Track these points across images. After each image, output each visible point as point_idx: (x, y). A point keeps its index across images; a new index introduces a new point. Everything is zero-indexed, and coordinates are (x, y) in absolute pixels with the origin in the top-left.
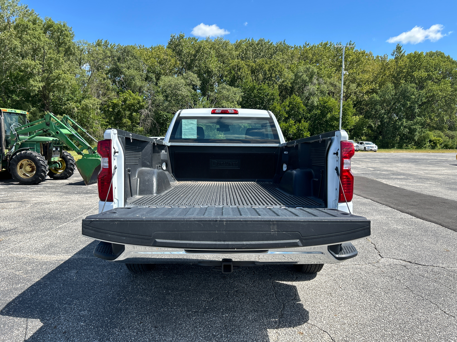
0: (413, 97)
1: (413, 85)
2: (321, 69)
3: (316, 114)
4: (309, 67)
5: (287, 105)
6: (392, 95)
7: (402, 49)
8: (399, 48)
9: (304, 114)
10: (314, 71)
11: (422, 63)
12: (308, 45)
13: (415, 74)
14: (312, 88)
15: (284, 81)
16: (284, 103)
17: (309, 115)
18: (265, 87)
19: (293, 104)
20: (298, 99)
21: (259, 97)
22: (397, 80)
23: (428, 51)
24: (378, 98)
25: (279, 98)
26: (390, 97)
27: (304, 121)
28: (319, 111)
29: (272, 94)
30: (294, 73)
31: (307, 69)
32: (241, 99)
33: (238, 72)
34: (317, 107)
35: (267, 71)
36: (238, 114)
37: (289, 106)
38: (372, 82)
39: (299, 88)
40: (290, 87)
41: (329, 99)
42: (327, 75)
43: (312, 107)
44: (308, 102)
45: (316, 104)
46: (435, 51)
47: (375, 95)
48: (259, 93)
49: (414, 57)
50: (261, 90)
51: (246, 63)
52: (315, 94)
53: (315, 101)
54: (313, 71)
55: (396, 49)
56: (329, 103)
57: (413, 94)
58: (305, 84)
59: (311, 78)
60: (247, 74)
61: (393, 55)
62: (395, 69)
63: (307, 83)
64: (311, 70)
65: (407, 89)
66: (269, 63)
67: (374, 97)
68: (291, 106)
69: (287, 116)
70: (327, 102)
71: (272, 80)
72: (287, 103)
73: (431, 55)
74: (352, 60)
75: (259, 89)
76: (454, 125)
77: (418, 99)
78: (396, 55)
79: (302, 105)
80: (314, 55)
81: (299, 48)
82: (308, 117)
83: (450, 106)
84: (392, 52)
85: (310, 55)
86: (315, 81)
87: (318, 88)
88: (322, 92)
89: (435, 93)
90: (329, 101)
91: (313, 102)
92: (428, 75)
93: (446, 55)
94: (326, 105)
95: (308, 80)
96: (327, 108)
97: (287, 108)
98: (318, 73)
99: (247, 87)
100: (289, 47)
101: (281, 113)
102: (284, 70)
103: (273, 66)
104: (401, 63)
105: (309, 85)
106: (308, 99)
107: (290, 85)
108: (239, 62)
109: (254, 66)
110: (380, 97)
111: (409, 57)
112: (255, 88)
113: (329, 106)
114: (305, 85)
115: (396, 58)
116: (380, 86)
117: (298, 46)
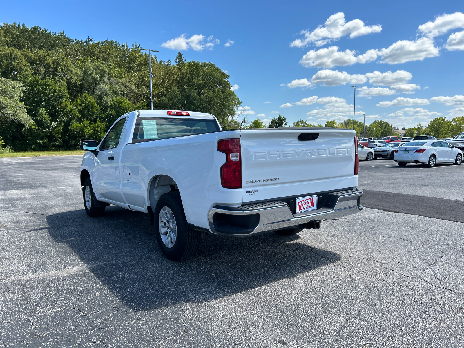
0: (196, 102)
1: (195, 91)
2: (111, 68)
3: (111, 115)
4: (99, 65)
5: (78, 104)
6: (179, 99)
7: (182, 57)
8: (180, 56)
9: (98, 115)
10: (105, 70)
11: (199, 72)
12: (92, 40)
13: (195, 81)
14: (104, 87)
15: (72, 77)
16: (75, 102)
17: (103, 115)
18: (51, 82)
19: (85, 104)
20: (91, 99)
21: (43, 93)
22: (181, 85)
23: (203, 62)
24: (167, 101)
25: (69, 96)
26: (177, 101)
27: (100, 122)
28: (115, 112)
29: (60, 91)
30: (81, 69)
31: (97, 67)
32: (22, 95)
33: (13, 63)
34: (112, 108)
35: (51, 65)
36: (190, 116)
37: (81, 105)
38: (160, 85)
39: (90, 86)
40: (79, 84)
41: (123, 100)
42: (117, 75)
43: (106, 107)
44: (100, 102)
45: (109, 104)
46: (208, 62)
47: (164, 98)
48: (43, 88)
49: (193, 66)
50: (47, 85)
51: (22, 53)
52: (108, 93)
53: (109, 100)
54: (103, 69)
55: (178, 57)
56: (124, 104)
57: (196, 99)
58: (96, 82)
59: (102, 76)
60: (25, 65)
61: (175, 62)
62: (178, 74)
63: (98, 81)
64: (101, 68)
65: (191, 94)
66: (51, 55)
67: (163, 100)
68: (83, 105)
69: (80, 115)
70: (122, 103)
71: (59, 76)
72: (79, 102)
73: (205, 65)
74: (140, 62)
75: (44, 84)
76: (225, 127)
77: (200, 104)
78: (178, 62)
79: (96, 105)
80: (100, 52)
81: (81, 42)
82: (102, 118)
83: (222, 110)
84: (175, 59)
85: (96, 52)
86: (106, 80)
87: (110, 88)
88: (114, 92)
89: (212, 99)
90: (123, 101)
91: (106, 102)
92: (206, 83)
93: (217, 67)
94: (120, 105)
95: (99, 78)
96: (122, 109)
97: (79, 107)
98: (109, 72)
99: (28, 81)
100: (69, 40)
101: (73, 112)
102: (70, 65)
103: (57, 59)
104: (183, 71)
105: (100, 84)
106: (100, 98)
107: (79, 83)
108: (13, 50)
109: (33, 57)
110: (169, 100)
111: (189, 65)
112: (38, 82)
113: (124, 107)
114: (96, 84)
115: (178, 65)
116: (167, 90)
117: (80, 40)
